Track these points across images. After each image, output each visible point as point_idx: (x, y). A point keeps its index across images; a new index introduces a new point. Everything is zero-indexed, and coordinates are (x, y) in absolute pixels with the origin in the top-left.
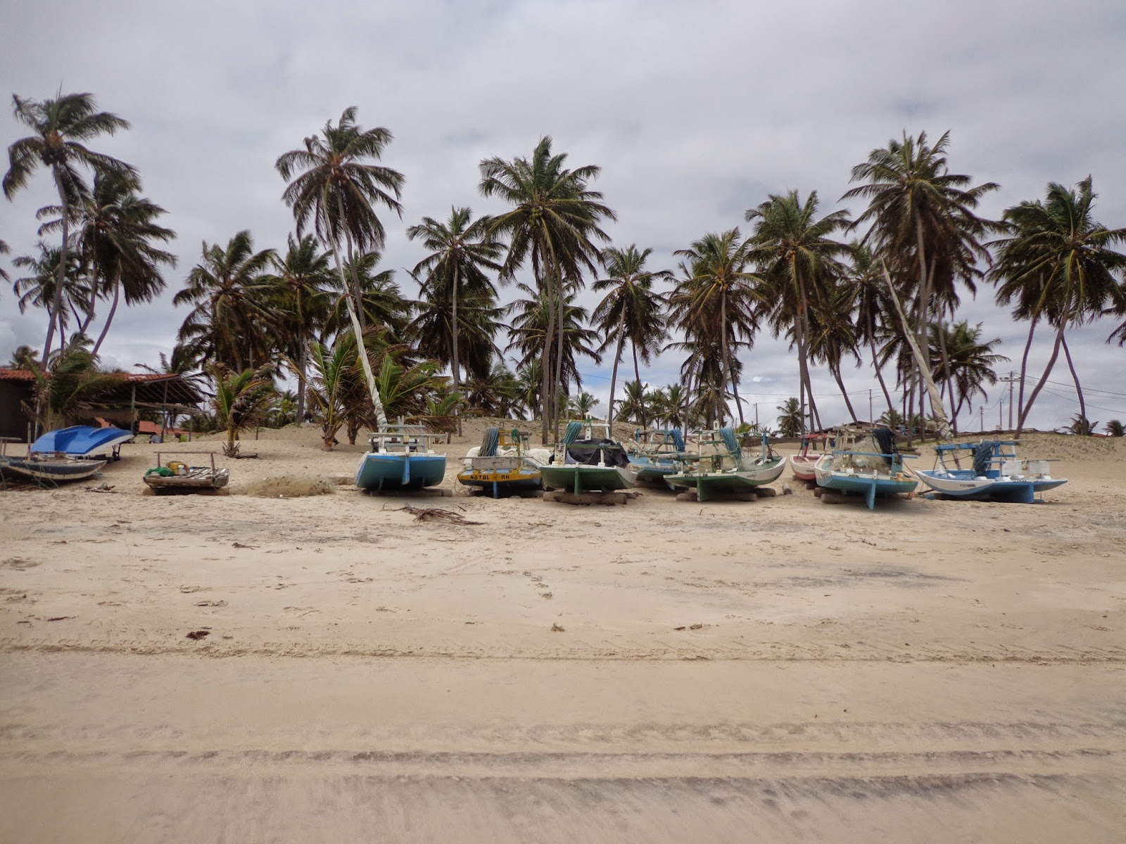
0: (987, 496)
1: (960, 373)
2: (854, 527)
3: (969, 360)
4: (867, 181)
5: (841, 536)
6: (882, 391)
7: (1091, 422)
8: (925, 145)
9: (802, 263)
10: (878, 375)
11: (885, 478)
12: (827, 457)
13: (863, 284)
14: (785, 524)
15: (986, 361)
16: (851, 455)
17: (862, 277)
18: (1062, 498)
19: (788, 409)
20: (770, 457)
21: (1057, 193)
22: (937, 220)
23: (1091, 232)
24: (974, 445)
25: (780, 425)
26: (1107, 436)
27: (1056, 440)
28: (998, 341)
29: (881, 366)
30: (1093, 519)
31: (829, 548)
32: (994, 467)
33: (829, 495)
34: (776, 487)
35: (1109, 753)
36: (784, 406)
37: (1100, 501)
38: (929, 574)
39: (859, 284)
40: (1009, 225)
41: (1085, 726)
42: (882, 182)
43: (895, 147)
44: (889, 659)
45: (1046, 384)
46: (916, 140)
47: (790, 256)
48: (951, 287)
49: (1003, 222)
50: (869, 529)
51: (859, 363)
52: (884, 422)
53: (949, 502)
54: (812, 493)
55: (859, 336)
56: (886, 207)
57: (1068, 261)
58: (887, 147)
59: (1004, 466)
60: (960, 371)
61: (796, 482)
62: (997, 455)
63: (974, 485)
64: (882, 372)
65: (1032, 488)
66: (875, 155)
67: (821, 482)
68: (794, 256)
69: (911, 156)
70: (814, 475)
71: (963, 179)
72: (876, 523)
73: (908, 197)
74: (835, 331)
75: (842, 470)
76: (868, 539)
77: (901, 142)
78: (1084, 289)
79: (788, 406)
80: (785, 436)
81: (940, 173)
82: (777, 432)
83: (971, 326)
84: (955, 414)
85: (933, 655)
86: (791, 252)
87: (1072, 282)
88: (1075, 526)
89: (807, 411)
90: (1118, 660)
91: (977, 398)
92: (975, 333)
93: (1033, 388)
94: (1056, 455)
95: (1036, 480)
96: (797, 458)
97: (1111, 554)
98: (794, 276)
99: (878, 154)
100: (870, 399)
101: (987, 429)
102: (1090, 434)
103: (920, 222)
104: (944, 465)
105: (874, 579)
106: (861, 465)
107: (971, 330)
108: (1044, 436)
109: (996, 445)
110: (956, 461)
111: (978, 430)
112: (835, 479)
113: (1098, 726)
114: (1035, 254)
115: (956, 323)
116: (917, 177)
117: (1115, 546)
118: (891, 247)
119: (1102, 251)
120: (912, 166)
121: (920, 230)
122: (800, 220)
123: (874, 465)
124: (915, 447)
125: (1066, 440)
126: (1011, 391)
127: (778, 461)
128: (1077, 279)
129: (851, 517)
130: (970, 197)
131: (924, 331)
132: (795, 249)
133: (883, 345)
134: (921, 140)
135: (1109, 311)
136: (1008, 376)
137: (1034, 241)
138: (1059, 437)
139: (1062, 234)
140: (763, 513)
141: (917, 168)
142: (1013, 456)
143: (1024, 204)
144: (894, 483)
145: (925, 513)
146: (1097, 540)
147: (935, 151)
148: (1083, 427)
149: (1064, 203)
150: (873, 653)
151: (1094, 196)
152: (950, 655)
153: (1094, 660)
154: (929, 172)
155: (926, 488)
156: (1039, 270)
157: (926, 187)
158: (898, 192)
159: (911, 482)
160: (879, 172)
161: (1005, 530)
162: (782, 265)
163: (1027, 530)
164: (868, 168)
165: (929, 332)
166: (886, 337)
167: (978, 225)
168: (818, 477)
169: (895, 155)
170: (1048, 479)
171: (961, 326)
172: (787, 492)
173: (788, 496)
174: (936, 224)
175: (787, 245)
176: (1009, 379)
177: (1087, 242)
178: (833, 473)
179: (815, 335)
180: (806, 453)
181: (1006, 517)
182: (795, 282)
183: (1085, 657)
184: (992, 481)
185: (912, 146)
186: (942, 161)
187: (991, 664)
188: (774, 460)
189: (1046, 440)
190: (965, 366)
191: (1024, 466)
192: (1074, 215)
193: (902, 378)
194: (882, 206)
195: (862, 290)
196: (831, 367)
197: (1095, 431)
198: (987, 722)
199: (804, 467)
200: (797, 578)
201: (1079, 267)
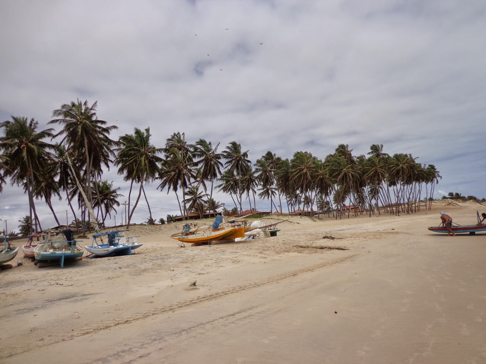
0: (114, 254)
1: (105, 202)
2: (52, 277)
3: (109, 196)
4: (61, 117)
5: (45, 283)
6: (71, 211)
7: (154, 220)
8: (87, 106)
9: (30, 152)
10: (70, 203)
11: (68, 252)
12: (41, 245)
13: (61, 163)
14: (16, 282)
15: (115, 197)
16: (52, 243)
17: (61, 159)
18: (143, 251)
19: (24, 222)
20: (9, 248)
21: (138, 132)
22: (93, 138)
23: (150, 148)
24: (109, 233)
25: (20, 230)
26: (159, 224)
27: (142, 227)
28: (119, 188)
29: (71, 200)
30: (151, 258)
31: (39, 290)
32: (116, 241)
33: (41, 264)
34: (13, 263)
35: (149, 354)
36: (22, 220)
37: (155, 250)
38: (87, 294)
39: (60, 163)
40: (121, 143)
41: (142, 345)
42: (68, 119)
43: (74, 105)
44: (63, 340)
45: (137, 205)
46: (83, 103)
47: (24, 147)
48: (100, 166)
49: (119, 142)
50: (60, 277)
51: (60, 198)
52: (74, 225)
53: (98, 259)
54: (33, 263)
55: (60, 187)
56: (71, 130)
57: (143, 159)
58: (70, 104)
59: (120, 241)
60: (105, 201)
61: (25, 259)
62: (118, 236)
63: (108, 250)
64: (71, 203)
65: (130, 249)
66: (64, 106)
67: (37, 258)
68: (26, 148)
69: (81, 109)
70: (34, 254)
71: (103, 122)
72: (64, 274)
73: (80, 127)
74: (48, 184)
75: (48, 250)
76: (59, 282)
77: (76, 103)
78: (149, 170)
79: (25, 220)
80: (23, 235)
81: (94, 118)
82: (18, 234)
83: (109, 182)
84: (104, 220)
85: (84, 332)
86: (24, 146)
87: (144, 167)
88: (146, 262)
89: (34, 222)
90: (156, 314)
91: (112, 212)
92: (110, 186)
93: (133, 207)
94: (142, 233)
95: (132, 245)
96: (26, 247)
97: (157, 271)
98: (26, 157)
99: (66, 106)
100: (67, 214)
101: (117, 225)
102: (154, 224)
103: (85, 138)
104: (96, 243)
105: (61, 301)
106: (57, 247)
107: (109, 184)
108: (138, 226)
109: (117, 232)
110: (102, 240)
111: (114, 226)
112: (43, 256)
113: (147, 344)
114: (131, 155)
115: (102, 181)
116: (84, 119)
117: (159, 267)
118: (73, 147)
119: (153, 156)
120: (82, 114)
121: (86, 141)
122: (29, 131)
123: (63, 247)
124: (87, 235)
125: (145, 227)
126: (126, 209)
127: (14, 250)
128: (146, 166)
129: (52, 273)
130: (107, 130)
131: (89, 184)
132: (26, 144)
133: (71, 190)
134: (85, 104)
135: (157, 178)
136: (124, 203)
137: (130, 150)
138: (143, 226)
139: (140, 148)
140: (3, 278)
141: (84, 115)
142: (123, 236)
143: (127, 135)
144: (72, 254)
145: (87, 265)
146: (152, 267)
147: (91, 109)
148: (151, 222)
149: (140, 137)
150: (56, 340)
151: (150, 135)
152: (92, 330)
153: (148, 316)
154: (89, 118)
155: (89, 254)
156: (133, 162)
157: (87, 123)
158: (75, 124)
159: (80, 253)
160: (67, 114)
161: (120, 268)
162: (19, 151)
163: (128, 266)
164: (62, 112)
165: (91, 185)
166: (73, 187)
167: (110, 142)
168: (36, 255)
169: (74, 108)
170: (136, 244)
171: (105, 182)
172: (20, 265)
173: (21, 267)
174: (93, 139)
175: (21, 142)
176: (125, 204)
177: (149, 152)
178: (43, 253)
179: (37, 185)
180: (31, 244)
181: (120, 262)
182: (27, 161)
183: (145, 316)
184: (116, 247)
185: (82, 105)
186: (95, 114)
187: (109, 329)
188: (11, 249)
189: (138, 228)
190: (107, 199)
191: (127, 240)
192: (144, 141)
193: (81, 204)
194: (69, 129)
195: (61, 165)
196: (47, 201)
197: (156, 223)
198: (104, 357)
199: (29, 251)
200: (19, 310)
201: (146, 161)
